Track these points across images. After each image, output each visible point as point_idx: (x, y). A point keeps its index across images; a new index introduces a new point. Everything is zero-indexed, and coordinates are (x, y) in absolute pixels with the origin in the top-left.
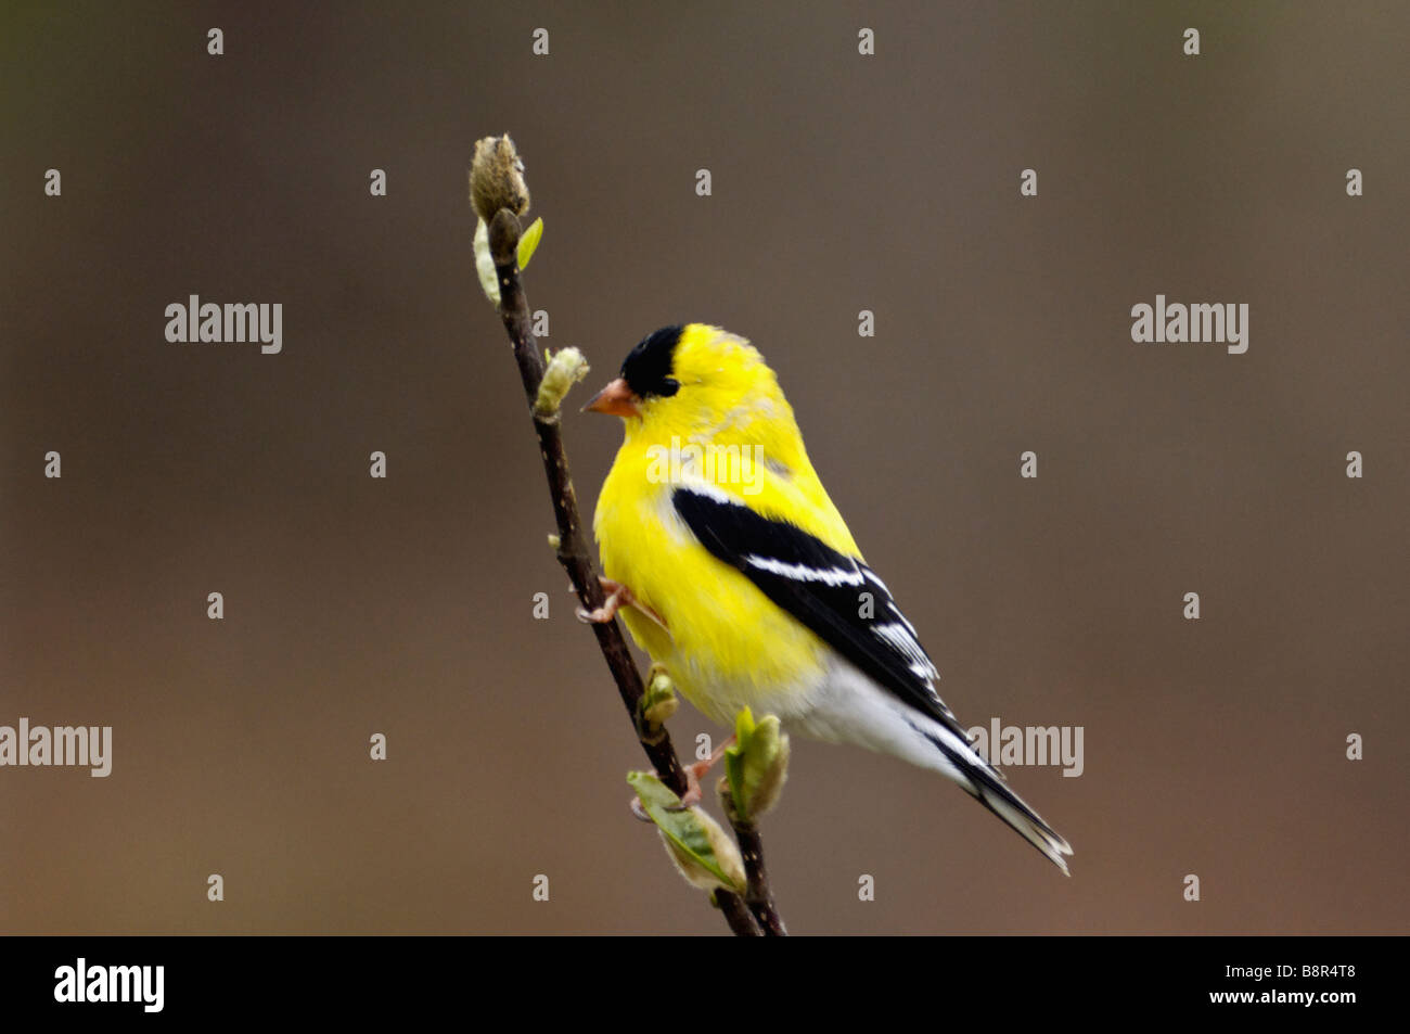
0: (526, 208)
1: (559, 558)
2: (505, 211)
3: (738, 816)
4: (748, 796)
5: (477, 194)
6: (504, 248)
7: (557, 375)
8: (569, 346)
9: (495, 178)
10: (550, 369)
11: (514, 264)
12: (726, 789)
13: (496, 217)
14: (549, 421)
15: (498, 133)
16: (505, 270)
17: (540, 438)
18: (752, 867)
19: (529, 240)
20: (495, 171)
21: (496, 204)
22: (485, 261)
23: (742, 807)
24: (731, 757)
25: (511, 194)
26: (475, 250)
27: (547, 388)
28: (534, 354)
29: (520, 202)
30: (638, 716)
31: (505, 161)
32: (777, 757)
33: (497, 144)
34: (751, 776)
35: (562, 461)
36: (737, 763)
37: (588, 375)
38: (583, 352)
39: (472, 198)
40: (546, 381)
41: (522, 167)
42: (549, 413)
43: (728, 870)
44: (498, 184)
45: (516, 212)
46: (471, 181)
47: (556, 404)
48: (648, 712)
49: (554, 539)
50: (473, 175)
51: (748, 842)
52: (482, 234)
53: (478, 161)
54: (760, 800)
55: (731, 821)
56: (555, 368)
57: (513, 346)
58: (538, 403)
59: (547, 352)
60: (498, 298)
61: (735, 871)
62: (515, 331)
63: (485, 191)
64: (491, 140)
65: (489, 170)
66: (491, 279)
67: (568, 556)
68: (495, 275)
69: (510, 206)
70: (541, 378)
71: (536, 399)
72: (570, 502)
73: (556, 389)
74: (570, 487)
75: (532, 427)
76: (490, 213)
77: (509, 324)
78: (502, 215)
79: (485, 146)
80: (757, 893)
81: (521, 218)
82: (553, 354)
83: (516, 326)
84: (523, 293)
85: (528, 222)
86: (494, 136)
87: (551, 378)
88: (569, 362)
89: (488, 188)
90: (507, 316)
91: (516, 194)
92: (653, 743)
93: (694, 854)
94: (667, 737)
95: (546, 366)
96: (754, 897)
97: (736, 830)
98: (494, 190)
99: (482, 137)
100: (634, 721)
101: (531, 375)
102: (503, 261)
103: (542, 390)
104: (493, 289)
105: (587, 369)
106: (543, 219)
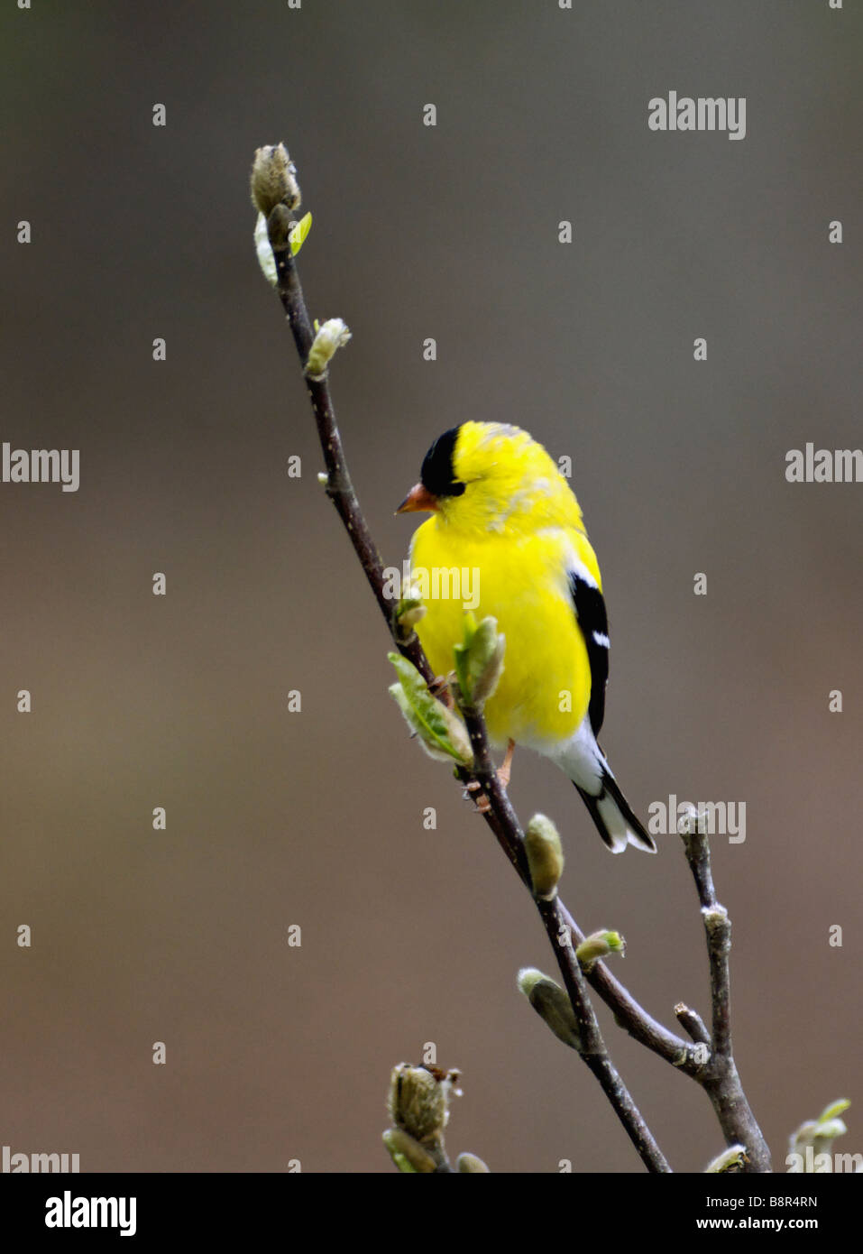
0: (297, 204)
1: (327, 492)
2: (281, 207)
3: (465, 702)
4: (472, 686)
5: (257, 193)
6: (280, 236)
7: (324, 341)
8: (335, 316)
9: (272, 179)
10: (318, 337)
11: (288, 250)
12: (455, 680)
13: (273, 211)
14: (318, 379)
15: (274, 142)
16: (281, 256)
17: (310, 393)
18: (478, 745)
19: (298, 233)
20: (272, 173)
21: (273, 201)
22: (264, 248)
23: (469, 694)
24: (458, 653)
25: (285, 193)
26: (256, 239)
27: (318, 352)
28: (305, 324)
29: (293, 199)
30: (393, 622)
31: (280, 165)
32: (496, 651)
33: (273, 151)
34: (475, 668)
35: (329, 411)
36: (463, 658)
37: (350, 341)
38: (347, 322)
39: (253, 196)
40: (315, 346)
41: (294, 170)
42: (318, 373)
43: (459, 749)
44: (275, 184)
45: (290, 207)
46: (253, 182)
47: (324, 365)
48: (401, 618)
49: (323, 476)
50: (253, 177)
51: (474, 724)
52: (262, 226)
53: (258, 165)
54: (482, 688)
55: (459, 707)
56: (323, 335)
57: (288, 317)
58: (309, 364)
59: (316, 322)
60: (275, 278)
61: (464, 749)
62: (288, 305)
63: (264, 190)
64: (268, 148)
65: (268, 173)
66: (269, 263)
67: (335, 490)
68: (272, 260)
69: (284, 202)
70: (310, 344)
71: (307, 362)
72: (336, 446)
73: (323, 353)
74: (336, 433)
75: (304, 385)
76: (268, 207)
77: (285, 299)
78: (277, 210)
79: (263, 153)
80: (483, 766)
81: (294, 212)
82: (321, 324)
83: (290, 302)
84: (296, 274)
85: (299, 217)
86: (271, 144)
87: (319, 343)
88: (334, 330)
89: (266, 187)
90: (283, 293)
91: (290, 192)
92: (406, 644)
93: (433, 733)
95: (315, 334)
96: (479, 770)
97: (464, 715)
98: (271, 188)
99: (262, 146)
100: (390, 626)
101: (303, 342)
102: (280, 248)
103: (313, 354)
104: (271, 271)
105: (349, 336)
106: (313, 214)
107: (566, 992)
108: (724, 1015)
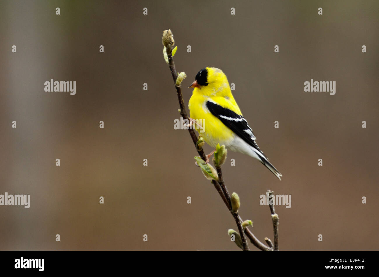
0: (174, 44)
1: (181, 114)
2: (170, 45)
3: (217, 165)
4: (219, 161)
5: (164, 41)
6: (169, 52)
7: (180, 77)
8: (183, 72)
9: (167, 38)
10: (179, 76)
11: (171, 55)
12: (214, 160)
13: (167, 46)
14: (178, 87)
15: (168, 29)
16: (170, 57)
17: (177, 90)
18: (220, 175)
19: (174, 51)
20: (167, 37)
21: (168, 43)
22: (165, 55)
23: (218, 164)
24: (215, 153)
25: (171, 41)
26: (163, 52)
27: (178, 80)
28: (175, 73)
29: (172, 43)
30: (196, 145)
31: (170, 35)
32: (225, 153)
33: (168, 31)
34: (219, 157)
35: (181, 95)
36: (217, 155)
37: (186, 77)
38: (186, 73)
39: (163, 42)
40: (178, 79)
41: (173, 36)
42: (178, 85)
43: (215, 176)
44: (168, 39)
45: (172, 45)
46: (163, 39)
47: (180, 83)
48: (199, 145)
49: (179, 110)
50: (163, 37)
51: (219, 170)
52: (165, 49)
53: (164, 35)
54: (221, 162)
55: (215, 166)
56: (180, 76)
57: (171, 72)
58: (176, 83)
59: (178, 73)
60: (168, 62)
61: (216, 176)
62: (171, 68)
63: (165, 41)
64: (167, 31)
65: (166, 37)
66: (167, 58)
67: (182, 113)
68: (167, 57)
69: (170, 44)
70: (177, 78)
71: (176, 82)
72: (183, 102)
73: (180, 80)
74: (183, 100)
75: (175, 88)
76: (166, 45)
77: (170, 67)
78: (169, 45)
79: (165, 32)
80: (221, 181)
81: (173, 46)
82: (179, 73)
83: (172, 68)
84: (173, 61)
85: (174, 47)
86: (167, 30)
87: (179, 78)
88: (182, 75)
89: (166, 40)
90: (170, 66)
91: (172, 41)
92: (200, 151)
93: (208, 173)
94: (202, 150)
95: (178, 76)
96: (220, 181)
97: (216, 168)
98: (167, 40)
99: (165, 30)
100: (196, 146)
101: (175, 77)
102: (169, 55)
103: (177, 80)
104: (167, 60)
105: (186, 76)
106: (177, 46)
107: (240, 235)
108: (277, 240)
